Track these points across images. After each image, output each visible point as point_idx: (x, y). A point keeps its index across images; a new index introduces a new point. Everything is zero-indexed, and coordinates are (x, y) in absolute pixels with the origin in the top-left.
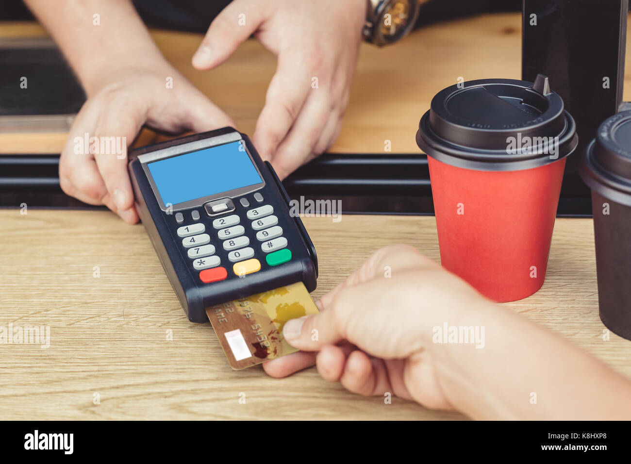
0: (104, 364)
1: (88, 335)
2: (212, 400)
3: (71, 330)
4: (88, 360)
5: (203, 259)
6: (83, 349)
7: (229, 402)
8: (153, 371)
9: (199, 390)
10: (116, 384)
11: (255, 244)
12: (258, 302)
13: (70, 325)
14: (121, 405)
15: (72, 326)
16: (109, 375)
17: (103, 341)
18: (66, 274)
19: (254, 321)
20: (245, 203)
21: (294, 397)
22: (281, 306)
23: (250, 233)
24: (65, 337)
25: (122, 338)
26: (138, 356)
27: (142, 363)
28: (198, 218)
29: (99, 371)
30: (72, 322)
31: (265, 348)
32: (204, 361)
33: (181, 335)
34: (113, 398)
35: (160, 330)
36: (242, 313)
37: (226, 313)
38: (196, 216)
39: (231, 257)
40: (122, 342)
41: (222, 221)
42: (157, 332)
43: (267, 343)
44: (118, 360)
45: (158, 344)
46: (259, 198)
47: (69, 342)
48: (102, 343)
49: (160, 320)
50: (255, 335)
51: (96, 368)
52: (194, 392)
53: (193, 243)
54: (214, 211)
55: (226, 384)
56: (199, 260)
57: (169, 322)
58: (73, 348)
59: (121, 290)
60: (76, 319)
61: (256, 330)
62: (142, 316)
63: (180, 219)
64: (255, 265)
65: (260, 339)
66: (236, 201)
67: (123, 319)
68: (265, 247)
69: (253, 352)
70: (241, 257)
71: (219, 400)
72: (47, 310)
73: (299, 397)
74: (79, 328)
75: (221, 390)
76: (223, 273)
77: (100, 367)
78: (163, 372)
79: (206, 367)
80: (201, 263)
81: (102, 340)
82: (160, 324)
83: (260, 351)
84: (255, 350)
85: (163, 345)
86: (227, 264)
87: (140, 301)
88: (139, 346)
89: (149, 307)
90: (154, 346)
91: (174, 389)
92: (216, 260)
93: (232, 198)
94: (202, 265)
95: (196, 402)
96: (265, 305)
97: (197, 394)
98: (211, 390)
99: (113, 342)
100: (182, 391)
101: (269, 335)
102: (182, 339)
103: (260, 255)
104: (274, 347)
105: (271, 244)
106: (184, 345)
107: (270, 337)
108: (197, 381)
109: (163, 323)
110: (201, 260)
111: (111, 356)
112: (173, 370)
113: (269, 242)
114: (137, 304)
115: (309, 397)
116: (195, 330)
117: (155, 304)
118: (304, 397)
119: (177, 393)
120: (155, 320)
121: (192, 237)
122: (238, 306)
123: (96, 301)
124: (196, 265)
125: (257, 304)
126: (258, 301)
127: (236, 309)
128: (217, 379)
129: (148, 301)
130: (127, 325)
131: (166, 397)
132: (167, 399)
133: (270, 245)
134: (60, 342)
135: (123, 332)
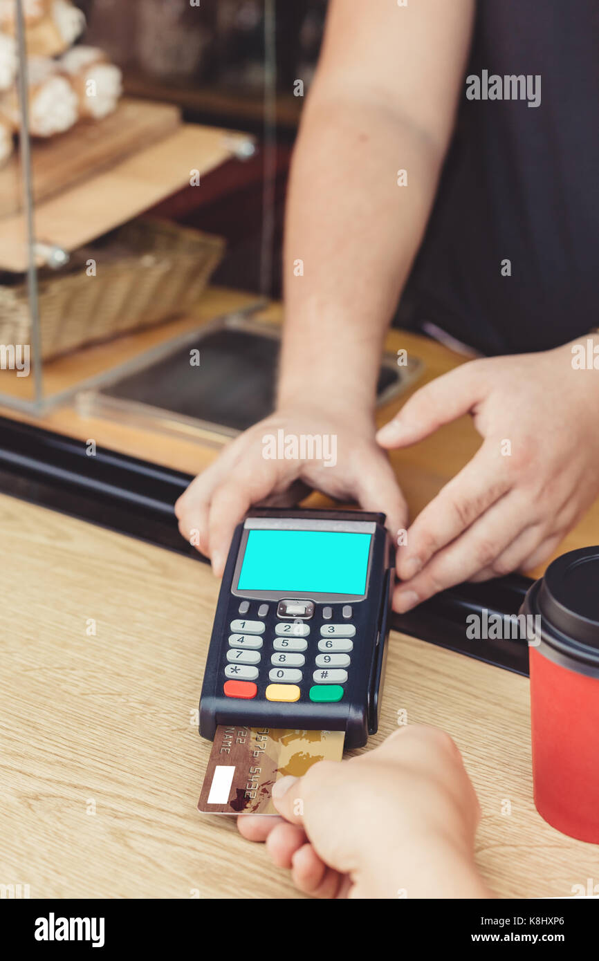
0: (83, 754)
1: (92, 714)
2: (160, 840)
3: (80, 701)
4: (71, 743)
5: (239, 667)
6: (75, 728)
7: (176, 849)
8: (125, 781)
9: (156, 822)
10: (76, 782)
11: (309, 668)
12: (278, 741)
13: (83, 694)
14: (64, 809)
15: (85, 697)
16: (78, 769)
17: (102, 726)
18: (124, 633)
19: (258, 763)
20: (327, 614)
21: (250, 870)
22: (300, 755)
23: (311, 653)
24: (69, 708)
25: (124, 730)
26: (123, 758)
27: (122, 767)
28: (263, 615)
29: (71, 760)
30: (88, 692)
31: (248, 799)
32: (188, 790)
33: (187, 749)
34: (62, 797)
35: (171, 735)
36: (252, 748)
37: (234, 742)
38: (263, 611)
39: (273, 675)
40: (119, 734)
41: (288, 627)
42: (165, 737)
43: (254, 795)
44: (100, 754)
45: (155, 751)
46: (347, 613)
47: (68, 715)
48: (99, 728)
49: (179, 722)
50: (248, 780)
51: (70, 755)
52: (149, 822)
53: (239, 643)
54: (288, 612)
55: (190, 827)
56: (233, 666)
57: (186, 729)
58: (67, 723)
59: (165, 672)
60: (94, 689)
61: (253, 774)
62: (164, 711)
63: (243, 608)
64: (294, 693)
65: (250, 786)
66: (318, 609)
67: (141, 708)
68: (317, 676)
69: (232, 799)
70: (284, 679)
71: (168, 842)
72: (73, 669)
73: (257, 872)
74: (90, 701)
75: (179, 831)
76: (252, 690)
77: (75, 755)
78: (135, 787)
79: (185, 797)
80: (235, 670)
81: (103, 724)
82: (175, 728)
83: (239, 800)
84: (235, 797)
85: (158, 754)
86: (263, 681)
87: (176, 693)
88: (134, 746)
89: (178, 703)
90: (151, 752)
91: (130, 811)
92: (253, 673)
93: (318, 602)
94: (234, 674)
95: (143, 835)
96: (283, 746)
97: (151, 826)
98: (170, 827)
99: (111, 731)
100: (137, 816)
101: (262, 785)
102: (185, 755)
103: (306, 685)
104: (258, 801)
105: (327, 673)
106: (182, 762)
107: (261, 788)
108: (163, 810)
109: (179, 727)
110: (236, 667)
111: (97, 748)
112: (147, 788)
113: (325, 671)
114: (169, 695)
115: (266, 877)
116: (206, 748)
117: (189, 702)
118: (261, 874)
119: (130, 817)
120: (174, 720)
121: (242, 636)
122: (253, 738)
123: (130, 675)
124: (228, 671)
125: (276, 743)
126: (280, 740)
127: (248, 741)
128: (185, 817)
129: (182, 695)
130: (141, 716)
131: (116, 817)
132: (116, 820)
133: (325, 675)
134: (59, 711)
135: (131, 724)
